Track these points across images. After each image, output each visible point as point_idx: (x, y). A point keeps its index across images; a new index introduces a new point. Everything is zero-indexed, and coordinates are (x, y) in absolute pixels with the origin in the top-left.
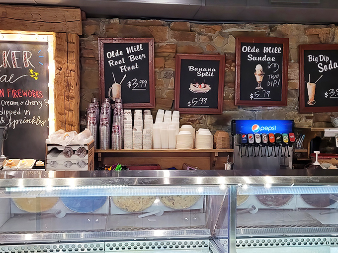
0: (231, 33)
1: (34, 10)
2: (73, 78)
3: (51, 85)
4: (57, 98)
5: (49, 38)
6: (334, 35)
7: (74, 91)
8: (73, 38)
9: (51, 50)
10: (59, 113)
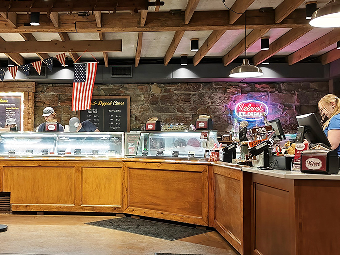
0: (102, 89)
1: (16, 83)
2: (31, 110)
3: (23, 114)
4: (24, 119)
5: (22, 94)
6: (151, 89)
7: (32, 116)
8: (31, 94)
9: (23, 99)
10: (25, 125)
